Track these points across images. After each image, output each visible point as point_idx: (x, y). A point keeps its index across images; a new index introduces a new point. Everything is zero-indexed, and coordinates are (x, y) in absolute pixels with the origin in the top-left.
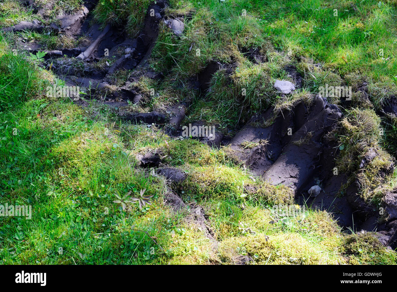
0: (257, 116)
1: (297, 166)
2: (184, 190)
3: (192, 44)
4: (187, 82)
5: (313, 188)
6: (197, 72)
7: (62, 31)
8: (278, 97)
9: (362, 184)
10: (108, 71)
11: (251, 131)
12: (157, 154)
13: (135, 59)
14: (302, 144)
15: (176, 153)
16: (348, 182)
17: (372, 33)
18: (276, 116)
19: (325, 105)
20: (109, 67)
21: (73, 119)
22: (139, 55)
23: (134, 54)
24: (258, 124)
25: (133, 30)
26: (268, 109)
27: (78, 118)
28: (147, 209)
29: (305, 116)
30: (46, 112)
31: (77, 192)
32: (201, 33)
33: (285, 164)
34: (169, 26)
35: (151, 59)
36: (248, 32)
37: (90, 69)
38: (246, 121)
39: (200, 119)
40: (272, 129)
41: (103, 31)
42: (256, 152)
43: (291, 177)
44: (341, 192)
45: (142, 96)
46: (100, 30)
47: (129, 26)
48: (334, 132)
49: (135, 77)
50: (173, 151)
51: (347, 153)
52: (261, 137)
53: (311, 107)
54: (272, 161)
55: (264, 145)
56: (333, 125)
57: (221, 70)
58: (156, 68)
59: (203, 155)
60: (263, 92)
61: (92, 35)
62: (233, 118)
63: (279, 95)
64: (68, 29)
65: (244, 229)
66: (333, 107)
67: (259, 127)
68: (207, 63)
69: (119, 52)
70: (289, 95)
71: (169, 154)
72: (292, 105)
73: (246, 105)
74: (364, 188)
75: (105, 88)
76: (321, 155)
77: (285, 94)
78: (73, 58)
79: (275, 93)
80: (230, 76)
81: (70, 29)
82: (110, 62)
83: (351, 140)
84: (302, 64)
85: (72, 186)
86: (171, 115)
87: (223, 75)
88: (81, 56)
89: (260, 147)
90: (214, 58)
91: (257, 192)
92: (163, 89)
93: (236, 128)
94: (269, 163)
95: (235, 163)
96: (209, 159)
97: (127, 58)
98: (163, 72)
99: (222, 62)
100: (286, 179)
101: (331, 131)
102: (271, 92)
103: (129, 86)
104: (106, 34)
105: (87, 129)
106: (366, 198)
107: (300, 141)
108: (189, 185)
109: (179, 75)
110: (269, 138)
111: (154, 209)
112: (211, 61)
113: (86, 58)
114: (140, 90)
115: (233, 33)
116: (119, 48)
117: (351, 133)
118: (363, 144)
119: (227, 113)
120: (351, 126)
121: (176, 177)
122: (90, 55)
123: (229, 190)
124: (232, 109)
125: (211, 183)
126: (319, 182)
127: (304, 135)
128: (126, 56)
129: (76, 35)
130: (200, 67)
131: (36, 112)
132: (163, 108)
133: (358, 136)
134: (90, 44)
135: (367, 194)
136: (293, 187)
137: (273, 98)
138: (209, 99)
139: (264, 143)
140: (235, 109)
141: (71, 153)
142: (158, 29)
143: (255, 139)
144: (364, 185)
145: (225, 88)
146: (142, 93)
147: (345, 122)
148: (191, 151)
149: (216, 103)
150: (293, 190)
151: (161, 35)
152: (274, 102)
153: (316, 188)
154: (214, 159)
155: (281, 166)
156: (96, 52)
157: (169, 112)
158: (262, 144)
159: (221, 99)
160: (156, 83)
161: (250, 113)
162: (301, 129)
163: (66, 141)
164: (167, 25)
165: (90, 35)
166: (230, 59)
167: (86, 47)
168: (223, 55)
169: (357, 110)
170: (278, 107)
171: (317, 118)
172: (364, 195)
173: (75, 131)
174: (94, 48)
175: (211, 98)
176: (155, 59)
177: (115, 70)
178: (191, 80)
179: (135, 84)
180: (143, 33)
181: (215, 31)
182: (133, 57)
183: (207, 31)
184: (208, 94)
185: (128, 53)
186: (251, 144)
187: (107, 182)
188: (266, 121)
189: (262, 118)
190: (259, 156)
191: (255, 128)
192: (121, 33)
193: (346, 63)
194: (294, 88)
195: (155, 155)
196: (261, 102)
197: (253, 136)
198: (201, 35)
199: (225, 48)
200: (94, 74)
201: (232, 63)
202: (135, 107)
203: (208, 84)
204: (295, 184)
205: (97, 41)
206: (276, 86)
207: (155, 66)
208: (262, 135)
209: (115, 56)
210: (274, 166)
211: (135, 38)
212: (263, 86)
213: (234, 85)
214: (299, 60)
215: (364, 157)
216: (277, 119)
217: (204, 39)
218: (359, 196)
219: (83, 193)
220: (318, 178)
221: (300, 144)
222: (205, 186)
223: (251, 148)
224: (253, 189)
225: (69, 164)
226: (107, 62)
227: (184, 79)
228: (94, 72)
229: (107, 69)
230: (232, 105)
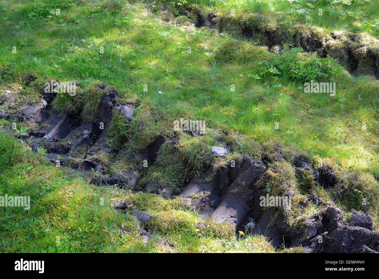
0: (199, 175)
1: (235, 209)
2: (150, 229)
3: (141, 124)
4: (139, 153)
5: (249, 224)
6: (147, 145)
7: (27, 119)
8: (215, 158)
9: (288, 214)
10: (70, 148)
11: (196, 186)
12: (124, 204)
13: (91, 139)
14: (238, 192)
15: (140, 202)
16: (276, 216)
17: (279, 114)
18: (215, 173)
19: (252, 162)
20: (71, 145)
21: (55, 177)
22: (94, 136)
23: (91, 135)
24: (200, 181)
25: (88, 116)
26: (207, 169)
27: (59, 176)
28: (125, 240)
29: (238, 172)
30: (33, 173)
31: (67, 231)
32: (148, 115)
33: (225, 208)
34: (122, 111)
35: (106, 138)
36: (185, 114)
37: (55, 146)
38: (190, 181)
39: (153, 180)
40: (212, 183)
41: (61, 118)
42: (202, 201)
43: (232, 217)
44: (272, 224)
45: (102, 165)
46: (58, 118)
47: (85, 113)
48: (262, 180)
49: (94, 151)
50: (137, 202)
51: (273, 193)
52: (204, 190)
53: (241, 164)
54: (215, 207)
55: (207, 195)
56: (260, 176)
57: (168, 142)
58: (111, 144)
59: (161, 203)
60: (203, 155)
61: (52, 122)
62: (180, 179)
63: (216, 157)
64: (31, 117)
65: (203, 250)
66: (258, 163)
67: (202, 183)
68: (155, 138)
69: (78, 134)
70: (223, 157)
71: (134, 203)
72: (227, 164)
73: (190, 168)
74: (289, 216)
75: (70, 160)
76: (253, 199)
77: (221, 157)
78: (39, 139)
79: (213, 156)
80: (175, 146)
81: (33, 117)
82: (71, 141)
83: (276, 183)
84: (229, 135)
85: (62, 226)
86: (128, 179)
87: (169, 145)
88: (45, 137)
89: (204, 197)
90: (161, 133)
91: (208, 227)
92: (119, 160)
93: (182, 186)
94: (212, 209)
95: (186, 208)
96: (166, 206)
97: (85, 138)
98: (117, 148)
99: (167, 136)
100: (228, 219)
101: (259, 179)
102: (209, 155)
103: (89, 158)
104: (65, 120)
105: (68, 184)
106: (291, 225)
107: (236, 190)
108: (154, 224)
109: (132, 148)
110: (211, 190)
111: (132, 240)
112: (159, 136)
113: (50, 139)
114: (100, 161)
115: (174, 115)
116: (77, 131)
117: (275, 179)
118: (285, 186)
119: (174, 175)
120: (275, 174)
121: (143, 219)
122: (53, 137)
123: (185, 226)
124: (177, 172)
125: (171, 223)
126: (252, 220)
127: (238, 185)
128: (85, 136)
129: (38, 122)
130: (149, 141)
131: (24, 173)
132: (121, 173)
133: (281, 179)
134: (51, 129)
135: (291, 221)
136: (234, 223)
137: (212, 160)
138: (158, 165)
139: (207, 194)
140: (181, 172)
141: (59, 201)
142: (111, 114)
143: (199, 191)
144: (289, 215)
145: (171, 155)
146: (102, 163)
147: (270, 172)
148: (152, 201)
149: (165, 167)
150: (234, 226)
151: (115, 118)
152: (213, 163)
153: (251, 224)
154: (169, 207)
155: (223, 209)
156: (57, 135)
157: (126, 177)
158: (206, 194)
159: (169, 165)
160: (112, 156)
161: (193, 174)
162: (235, 181)
163: (53, 193)
164: (120, 111)
165: (50, 121)
166: (173, 134)
167: (49, 131)
168: (168, 131)
169: (277, 163)
170: (216, 166)
171: (247, 172)
172: (290, 222)
173: (59, 186)
174: (56, 131)
175: (160, 165)
176: (109, 138)
177: (76, 147)
178: (142, 152)
179: (95, 156)
180: (97, 119)
181: (159, 114)
182: (90, 138)
183: (153, 114)
184: (157, 162)
185: (86, 134)
186: (197, 196)
187: (92, 220)
188: (207, 177)
189: (203, 176)
190: (204, 204)
191: (198, 184)
192: (77, 120)
193: (262, 135)
194: (226, 152)
195: (123, 204)
196: (202, 164)
197: (197, 190)
198: (148, 117)
199: (169, 126)
200: (58, 151)
201: (175, 137)
202: (97, 174)
203: (156, 154)
204: (235, 222)
205: (57, 126)
206: (213, 150)
207: (110, 143)
208: (204, 188)
209: (75, 137)
210: (217, 210)
211: (90, 123)
212: (203, 151)
213: (180, 152)
214: (226, 134)
215: (287, 194)
216: (215, 175)
217: (151, 120)
218: (286, 223)
219: (73, 230)
220: (251, 218)
221: (235, 192)
222: (166, 225)
223: (197, 198)
224: (204, 226)
225: (58, 209)
226: (69, 141)
227: (135, 152)
228: (58, 149)
229: (69, 146)
230: (178, 168)
